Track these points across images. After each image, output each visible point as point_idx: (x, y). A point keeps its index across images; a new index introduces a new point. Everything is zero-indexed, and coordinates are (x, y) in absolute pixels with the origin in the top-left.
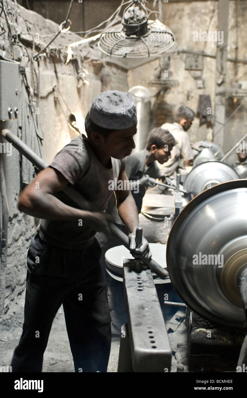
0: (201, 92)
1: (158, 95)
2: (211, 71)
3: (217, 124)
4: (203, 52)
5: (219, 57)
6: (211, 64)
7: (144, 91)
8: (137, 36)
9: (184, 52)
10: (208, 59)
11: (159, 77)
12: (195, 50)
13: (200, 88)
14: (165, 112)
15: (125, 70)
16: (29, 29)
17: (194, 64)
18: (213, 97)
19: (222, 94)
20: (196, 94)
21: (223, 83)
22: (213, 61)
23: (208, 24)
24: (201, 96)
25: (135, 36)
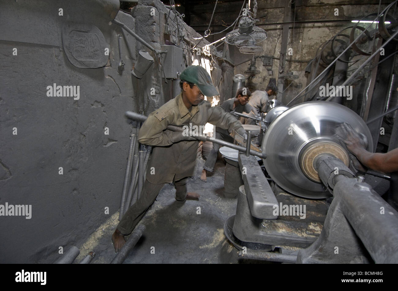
0: (271, 77)
1: (249, 79)
2: (277, 66)
3: (278, 93)
4: (273, 57)
5: (281, 59)
6: (277, 63)
7: (241, 77)
8: (246, 33)
9: (263, 57)
10: (276, 60)
11: (250, 69)
12: (269, 56)
13: (270, 75)
14: (252, 87)
15: (233, 66)
16: (188, 35)
17: (268, 62)
18: (277, 79)
19: (282, 78)
20: (268, 78)
21: (283, 72)
22: (278, 61)
23: (276, 42)
24: (270, 79)
25: (245, 34)
